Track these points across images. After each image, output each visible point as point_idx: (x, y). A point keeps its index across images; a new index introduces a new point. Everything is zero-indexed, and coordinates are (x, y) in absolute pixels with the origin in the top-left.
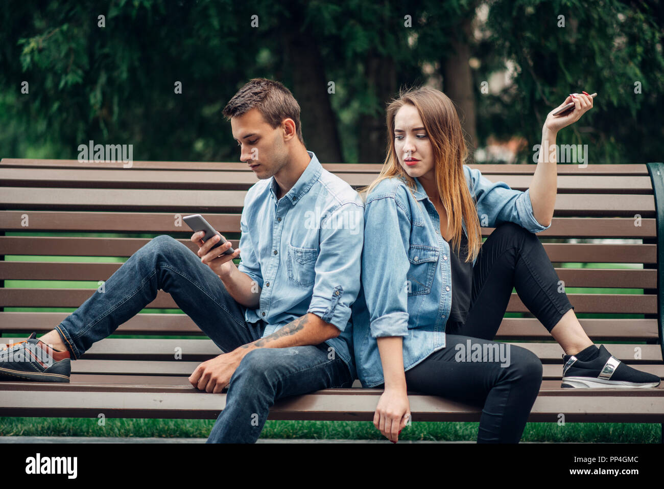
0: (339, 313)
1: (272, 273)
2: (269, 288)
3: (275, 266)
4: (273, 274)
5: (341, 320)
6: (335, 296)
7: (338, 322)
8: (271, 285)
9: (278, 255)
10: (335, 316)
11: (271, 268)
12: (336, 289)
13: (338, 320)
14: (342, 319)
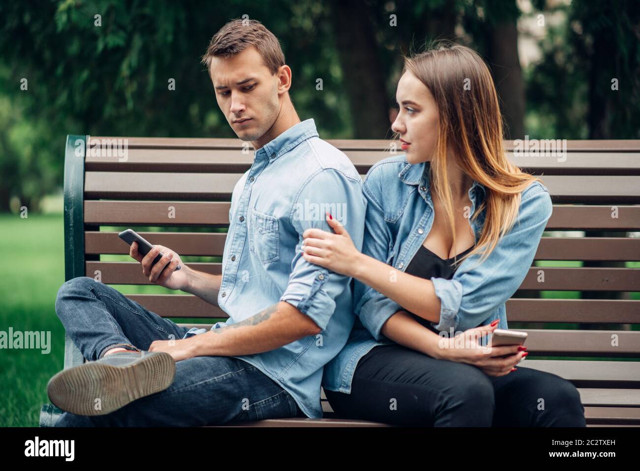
0: (318, 303)
1: (238, 244)
2: (235, 263)
3: (241, 236)
4: (239, 246)
5: (321, 313)
6: (317, 280)
7: (316, 314)
8: (237, 259)
9: (244, 222)
10: (313, 306)
11: (237, 238)
12: (320, 273)
13: (316, 311)
14: (321, 310)
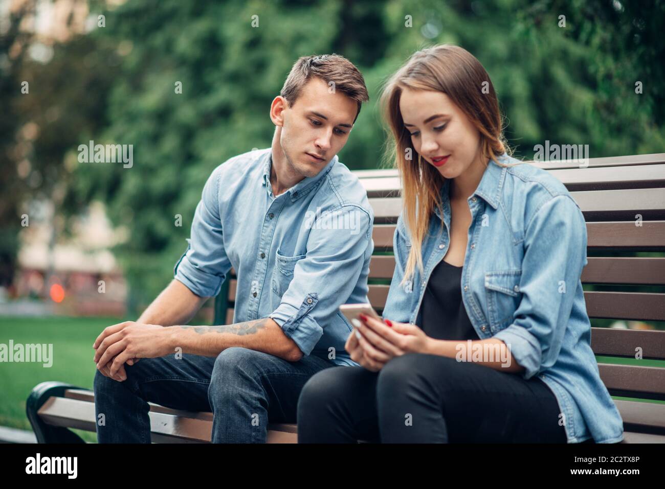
0: (305, 328)
1: (259, 280)
2: (256, 299)
3: (262, 273)
4: (260, 283)
5: (305, 338)
6: (305, 304)
7: (301, 339)
8: (258, 296)
9: (265, 259)
10: (298, 329)
11: (258, 274)
12: (309, 296)
13: (301, 335)
